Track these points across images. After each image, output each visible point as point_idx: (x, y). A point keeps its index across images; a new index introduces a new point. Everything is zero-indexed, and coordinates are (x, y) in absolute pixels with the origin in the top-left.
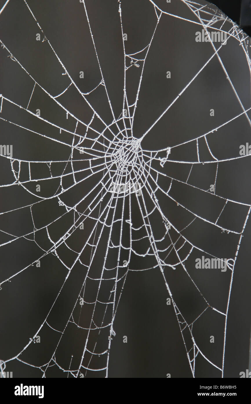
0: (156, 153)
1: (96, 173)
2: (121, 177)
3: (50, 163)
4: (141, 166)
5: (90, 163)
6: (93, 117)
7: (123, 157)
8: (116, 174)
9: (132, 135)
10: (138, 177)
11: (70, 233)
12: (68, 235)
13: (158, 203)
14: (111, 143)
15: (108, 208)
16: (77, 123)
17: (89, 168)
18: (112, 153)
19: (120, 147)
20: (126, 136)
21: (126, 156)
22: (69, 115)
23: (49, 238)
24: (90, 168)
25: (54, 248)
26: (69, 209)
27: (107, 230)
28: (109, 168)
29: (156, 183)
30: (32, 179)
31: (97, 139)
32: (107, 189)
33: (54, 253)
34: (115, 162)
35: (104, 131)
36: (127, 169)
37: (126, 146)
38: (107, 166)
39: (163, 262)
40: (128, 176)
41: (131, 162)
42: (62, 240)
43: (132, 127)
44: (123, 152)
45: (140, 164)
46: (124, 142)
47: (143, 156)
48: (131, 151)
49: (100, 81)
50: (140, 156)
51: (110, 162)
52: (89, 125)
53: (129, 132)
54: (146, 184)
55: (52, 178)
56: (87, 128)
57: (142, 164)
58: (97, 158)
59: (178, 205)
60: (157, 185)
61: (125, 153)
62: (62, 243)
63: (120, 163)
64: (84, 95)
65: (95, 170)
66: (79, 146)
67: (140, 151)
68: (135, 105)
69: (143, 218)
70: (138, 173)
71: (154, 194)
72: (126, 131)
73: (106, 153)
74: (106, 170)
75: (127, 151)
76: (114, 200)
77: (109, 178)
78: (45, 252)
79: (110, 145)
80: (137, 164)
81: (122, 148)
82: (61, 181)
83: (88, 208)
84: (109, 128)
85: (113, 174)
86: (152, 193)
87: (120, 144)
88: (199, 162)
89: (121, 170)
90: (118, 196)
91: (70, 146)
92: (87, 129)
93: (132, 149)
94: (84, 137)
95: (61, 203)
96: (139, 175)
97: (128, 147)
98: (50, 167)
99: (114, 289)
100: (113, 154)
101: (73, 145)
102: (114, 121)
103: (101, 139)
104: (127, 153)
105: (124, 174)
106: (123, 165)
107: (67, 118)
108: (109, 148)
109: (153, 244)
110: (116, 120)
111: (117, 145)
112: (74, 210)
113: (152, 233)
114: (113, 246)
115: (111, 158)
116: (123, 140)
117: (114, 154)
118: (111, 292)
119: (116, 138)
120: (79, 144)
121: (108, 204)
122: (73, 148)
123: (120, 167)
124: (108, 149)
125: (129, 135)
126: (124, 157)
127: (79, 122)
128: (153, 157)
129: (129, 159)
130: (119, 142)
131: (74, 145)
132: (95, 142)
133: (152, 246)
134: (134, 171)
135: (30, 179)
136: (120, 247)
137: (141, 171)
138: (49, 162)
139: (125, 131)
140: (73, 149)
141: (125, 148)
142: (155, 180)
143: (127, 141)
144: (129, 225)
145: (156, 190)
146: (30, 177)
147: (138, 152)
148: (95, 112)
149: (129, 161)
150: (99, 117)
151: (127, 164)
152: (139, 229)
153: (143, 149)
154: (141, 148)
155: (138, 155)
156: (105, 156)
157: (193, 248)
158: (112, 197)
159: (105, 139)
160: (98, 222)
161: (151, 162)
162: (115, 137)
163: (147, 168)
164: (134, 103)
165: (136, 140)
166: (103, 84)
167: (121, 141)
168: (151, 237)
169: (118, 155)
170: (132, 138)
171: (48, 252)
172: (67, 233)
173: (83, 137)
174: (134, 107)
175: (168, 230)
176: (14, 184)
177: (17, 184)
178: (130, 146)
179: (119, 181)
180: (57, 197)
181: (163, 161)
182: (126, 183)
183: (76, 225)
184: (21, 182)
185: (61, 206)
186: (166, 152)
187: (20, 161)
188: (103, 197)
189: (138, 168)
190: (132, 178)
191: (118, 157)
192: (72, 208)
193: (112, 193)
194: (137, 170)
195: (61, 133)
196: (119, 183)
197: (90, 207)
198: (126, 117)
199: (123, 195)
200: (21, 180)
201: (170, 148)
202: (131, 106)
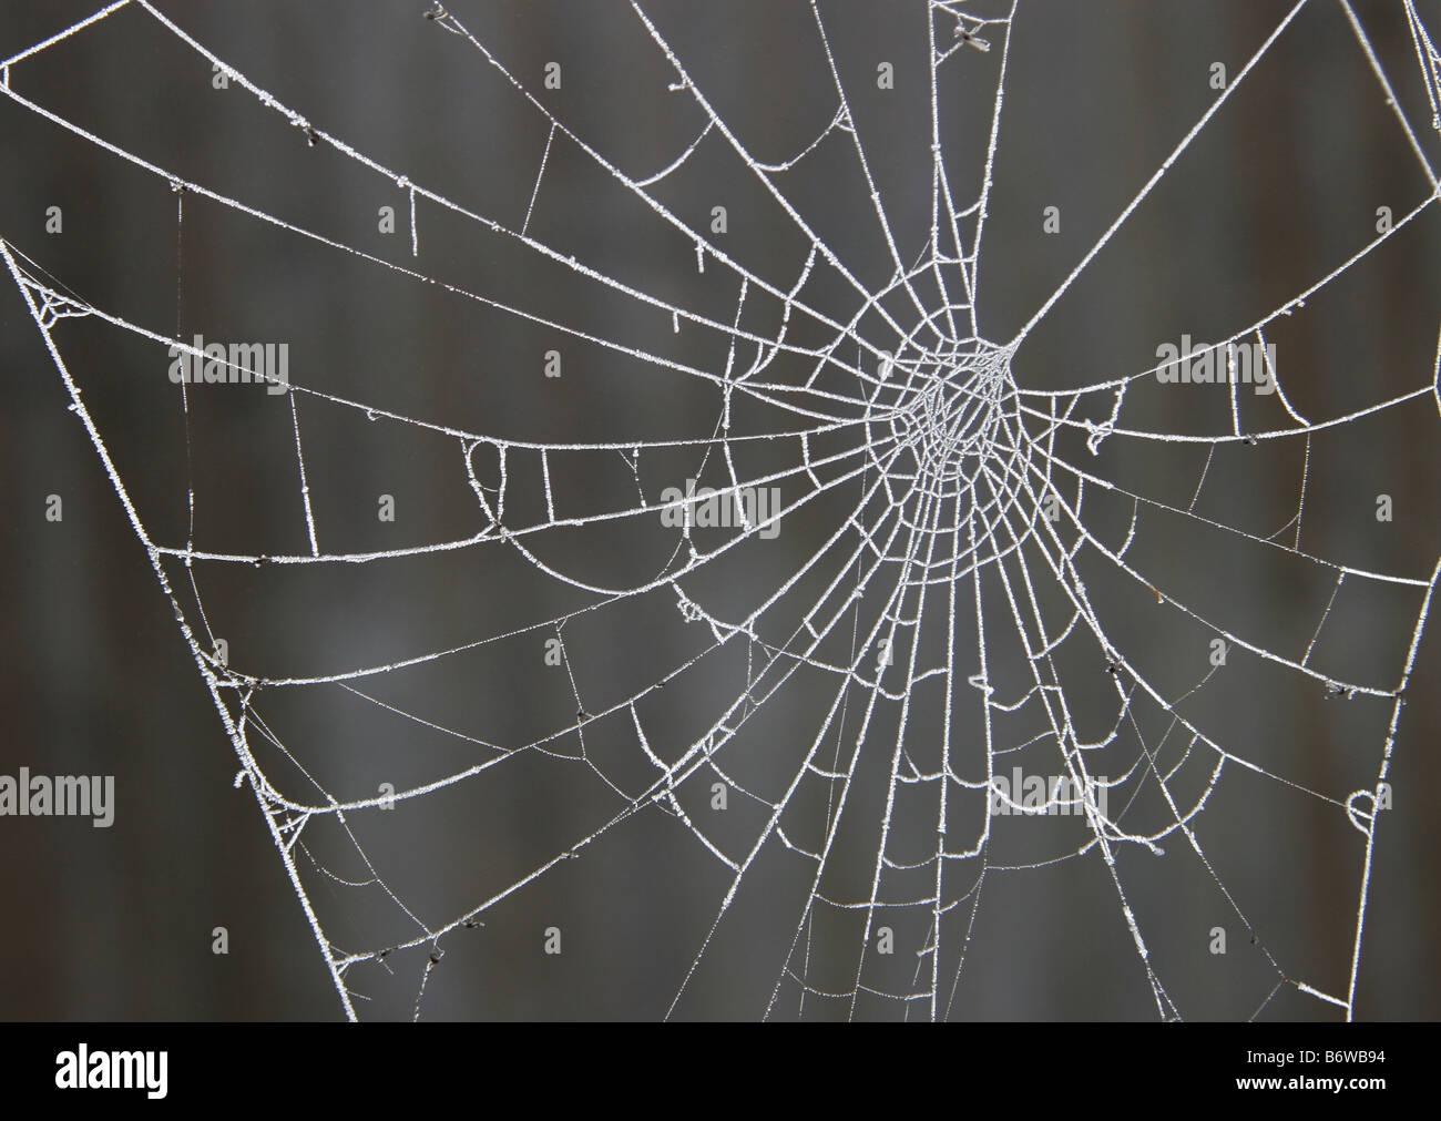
0: (1072, 397)
1: (829, 485)
2: (935, 499)
3: (636, 451)
4: (1017, 453)
5: (805, 445)
6: (810, 263)
7: (940, 418)
8: (914, 488)
9: (975, 330)
10: (1005, 498)
11: (729, 723)
12: (725, 734)
13: (1085, 598)
14: (889, 363)
15: (887, 624)
16: (745, 285)
17: (801, 469)
18: (893, 405)
19: (926, 380)
20: (949, 335)
21: (956, 416)
22: (707, 254)
23: (646, 748)
24: (807, 466)
25: (664, 786)
26: (724, 632)
27: (888, 712)
28: (883, 463)
29: (1075, 518)
30: (556, 519)
31: (830, 348)
32: (881, 550)
33: (666, 803)
34: (910, 442)
35: (859, 315)
36: (959, 468)
37: (952, 374)
38: (875, 458)
39: (1114, 827)
40: (966, 497)
41: (974, 437)
42: (700, 753)
43: (972, 299)
44: (941, 398)
45: (1009, 445)
46: (942, 359)
47: (1022, 412)
48: (973, 394)
49: (833, 115)
50: (1011, 415)
51: (888, 440)
52: (793, 294)
53: (963, 319)
54: (1040, 526)
55: (644, 508)
56: (787, 304)
57: (1018, 445)
58: (834, 427)
60: (1079, 526)
61: (949, 404)
62: (699, 764)
63: (929, 443)
64: (765, 172)
65: (825, 474)
66: (751, 378)
67: (1010, 395)
68: (978, 210)
69: (1031, 662)
70: (1004, 485)
71: (1071, 566)
72: (950, 316)
73: (870, 404)
74: (874, 473)
75: (956, 396)
76: (912, 593)
77: (888, 504)
78: (629, 804)
79: (885, 373)
80: (1000, 447)
81: (933, 383)
83: (805, 627)
84: (877, 305)
85: (900, 488)
86: (1063, 558)
87: (928, 369)
88: (1238, 436)
89: (933, 474)
90: (925, 578)
91: (717, 379)
92: (788, 309)
93: (977, 388)
94: (776, 341)
95: (689, 608)
96: (1009, 491)
97: (962, 378)
98: (635, 467)
99: (931, 943)
100: (897, 411)
101: (727, 376)
102: (900, 277)
103: (847, 351)
104: (955, 405)
105: (949, 487)
106: (942, 452)
107: (702, 269)
108: (880, 384)
109: (1074, 759)
110: (906, 272)
111: (914, 373)
112: (747, 636)
113: (1067, 716)
114: (915, 776)
115: (893, 424)
116: (938, 350)
117: (904, 409)
118: (920, 954)
119: (908, 345)
120: (755, 370)
121: (887, 609)
122: (731, 388)
123: (931, 459)
124: (879, 388)
125: (964, 331)
126: (946, 419)
127: (749, 280)
128: (1060, 415)
129: (966, 427)
130: (924, 360)
131: (733, 377)
132: (823, 362)
133: (1070, 766)
134: (988, 472)
135: (552, 517)
136: (945, 780)
137: (1016, 475)
138: (628, 446)
139: (945, 313)
140: (727, 393)
141: (945, 385)
142: (1074, 511)
143: (954, 355)
144: (982, 693)
145: (1077, 546)
146: (551, 511)
147: (999, 401)
148: (817, 243)
149: (966, 436)
150: (834, 261)
151: (960, 447)
152: (1018, 706)
153: (1020, 388)
154: (1014, 385)
155: (1000, 410)
156: (867, 418)
157: (1222, 760)
158: (904, 580)
159: (864, 348)
160: (849, 678)
161: (1053, 434)
162: (907, 339)
163: (1039, 460)
164: (977, 200)
165: (990, 349)
166: (845, 123)
167: (929, 358)
168: (1065, 733)
169: (920, 411)
170: (976, 343)
171: (640, 803)
172: (719, 725)
173: (771, 343)
174: (976, 214)
175: (1127, 701)
176: (482, 537)
177: (494, 538)
178: (969, 374)
179: (927, 516)
180: (669, 585)
181: (1098, 431)
182: (958, 526)
183: (758, 692)
184: (510, 529)
185: (691, 621)
186: (1109, 396)
187: (503, 446)
188: (864, 583)
189: (1002, 462)
190: (982, 505)
191: (922, 421)
192: (737, 629)
193: (902, 563)
194: (1000, 472)
195: (677, 329)
196: (929, 525)
197: (810, 622)
198: (947, 260)
199: (946, 571)
200: (510, 521)
201: (1126, 380)
202: (966, 213)
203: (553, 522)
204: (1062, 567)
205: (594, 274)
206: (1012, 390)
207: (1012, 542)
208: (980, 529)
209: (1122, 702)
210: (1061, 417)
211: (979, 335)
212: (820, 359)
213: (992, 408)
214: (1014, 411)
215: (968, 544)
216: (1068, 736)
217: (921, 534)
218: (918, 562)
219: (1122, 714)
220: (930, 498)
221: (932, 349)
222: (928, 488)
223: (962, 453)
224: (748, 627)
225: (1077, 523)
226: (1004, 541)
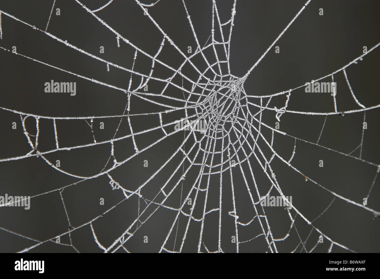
0: (269, 98)
1: (170, 134)
2: (213, 140)
3: (92, 120)
4: (247, 121)
5: (161, 117)
6: (163, 44)
7: (215, 107)
8: (205, 135)
9: (229, 71)
10: (242, 139)
11: (130, 231)
12: (129, 235)
13: (275, 179)
14: (195, 85)
15: (195, 191)
16: (136, 53)
17: (159, 127)
18: (196, 102)
19: (210, 92)
20: (219, 73)
21: (222, 106)
22: (121, 40)
23: (97, 241)
24: (162, 126)
26: (128, 194)
27: (195, 226)
29: (271, 147)
30: (60, 147)
31: (171, 78)
32: (192, 160)
34: (203, 117)
35: (182, 65)
36: (223, 127)
37: (220, 89)
40: (226, 139)
41: (229, 115)
42: (119, 243)
43: (228, 59)
44: (216, 99)
45: (244, 118)
46: (216, 83)
47: (248, 104)
48: (228, 97)
50: (244, 106)
51: (194, 116)
52: (156, 56)
53: (224, 66)
54: (256, 150)
55: (95, 143)
56: (153, 61)
57: (247, 118)
58: (172, 110)
59: (307, 180)
60: (273, 150)
61: (219, 101)
62: (118, 248)
63: (211, 117)
64: (144, 7)
65: (169, 129)
66: (139, 91)
67: (243, 98)
68: (231, 22)
69: (254, 206)
70: (242, 134)
71: (270, 167)
72: (219, 65)
73: (187, 101)
75: (222, 98)
76: (205, 178)
77: (195, 142)
79: (193, 89)
80: (240, 118)
81: (213, 93)
82: (113, 148)
83: (161, 192)
84: (190, 61)
85: (199, 135)
86: (266, 163)
87: (210, 87)
88: (336, 113)
90: (210, 171)
91: (125, 91)
92: (154, 63)
93: (230, 95)
94: (149, 76)
95: (114, 184)
96: (244, 136)
97: (224, 91)
98: (91, 126)
100: (198, 104)
101: (129, 90)
102: (199, 50)
103: (178, 80)
104: (221, 102)
105: (219, 135)
106: (216, 121)
107: (119, 46)
108: (191, 93)
109: (272, 245)
110: (201, 48)
111: (204, 89)
112: (138, 196)
113: (269, 228)
114: (207, 252)
115: (196, 110)
116: (214, 80)
117: (201, 103)
119: (202, 77)
120: (140, 87)
121: (195, 185)
122: (131, 95)
123: (212, 123)
124: (190, 95)
125: (225, 72)
126: (218, 107)
127: (138, 51)
128: (264, 105)
129: (226, 111)
130: (209, 83)
131: (131, 90)
132: (167, 85)
133: (271, 248)
134: (235, 129)
135: (58, 147)
137: (247, 130)
138: (89, 118)
139: (217, 65)
140: (129, 97)
141: (217, 93)
142: (270, 144)
143: (221, 81)
144: (234, 218)
145: (272, 159)
146: (57, 144)
147: (239, 100)
148: (166, 36)
149: (226, 114)
150: (172, 43)
151: (224, 119)
152: (249, 223)
153: (248, 94)
154: (245, 93)
155: (240, 104)
156: (186, 107)
157: (332, 245)
158: (201, 173)
159: (184, 78)
160: (179, 213)
161: (261, 113)
162: (202, 75)
163: (256, 124)
164: (229, 18)
165: (235, 79)
167: (211, 82)
168: (268, 234)
169: (207, 104)
170: (230, 76)
172: (127, 232)
173: (147, 76)
174: (229, 24)
175: (293, 221)
176: (29, 155)
177: (34, 155)
178: (227, 89)
179: (210, 147)
180: (106, 175)
181: (280, 111)
182: (223, 151)
183: (142, 218)
184: (41, 151)
185: (115, 189)
186: (284, 97)
187: (38, 118)
188: (185, 174)
189: (241, 125)
190: (233, 142)
191: (208, 108)
192: (133, 193)
193: (201, 166)
194: (240, 128)
195: (108, 70)
196: (211, 150)
197: (164, 190)
198: (218, 43)
199: (218, 169)
200: (41, 148)
201: (291, 90)
202: (225, 24)
203: (58, 149)
204: (266, 167)
205: (75, 48)
206: (245, 95)
207: (245, 157)
208: (232, 152)
209: (291, 222)
210: (265, 106)
211: (231, 73)
212: (166, 83)
213: (236, 103)
214: (245, 103)
215: (227, 158)
216: (269, 236)
217: (208, 154)
218: (207, 165)
219: (292, 226)
220: (212, 139)
221: (212, 79)
222: (211, 135)
223: (225, 121)
224: (138, 192)
225: (272, 149)
226: (242, 157)
